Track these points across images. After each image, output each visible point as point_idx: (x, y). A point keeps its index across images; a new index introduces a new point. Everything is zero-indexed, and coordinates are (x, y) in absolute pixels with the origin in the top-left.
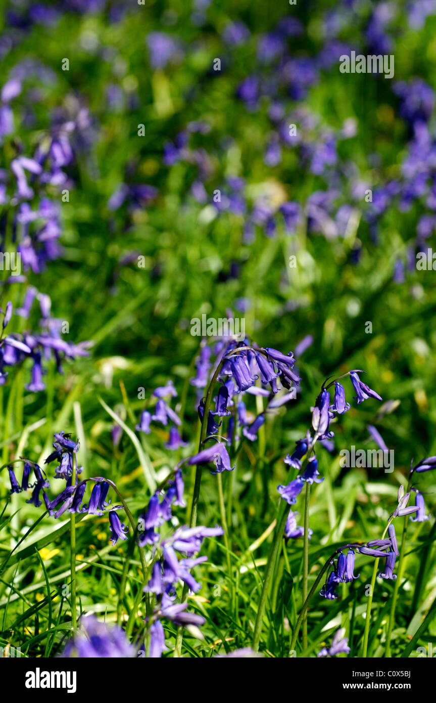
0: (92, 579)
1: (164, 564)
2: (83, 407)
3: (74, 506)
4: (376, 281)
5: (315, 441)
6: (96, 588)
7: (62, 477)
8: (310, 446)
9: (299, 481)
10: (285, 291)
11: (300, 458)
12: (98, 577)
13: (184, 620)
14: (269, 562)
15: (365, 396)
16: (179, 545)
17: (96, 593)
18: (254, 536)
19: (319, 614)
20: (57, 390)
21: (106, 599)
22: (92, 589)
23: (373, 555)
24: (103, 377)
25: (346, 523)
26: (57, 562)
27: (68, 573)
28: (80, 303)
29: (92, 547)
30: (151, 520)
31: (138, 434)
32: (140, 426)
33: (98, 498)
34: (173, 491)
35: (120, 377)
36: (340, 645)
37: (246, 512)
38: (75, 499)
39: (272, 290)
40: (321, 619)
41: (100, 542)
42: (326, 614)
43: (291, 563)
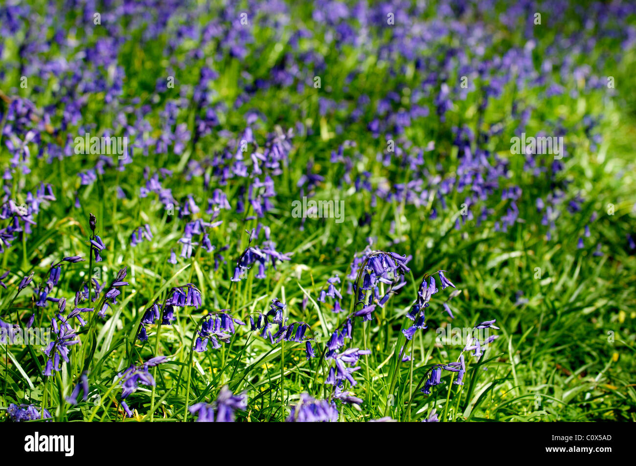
0: (290, 381)
1: (337, 369)
2: (286, 288)
3: (287, 337)
4: (444, 229)
5: (423, 306)
6: (292, 386)
7: (276, 323)
8: (421, 308)
9: (414, 327)
10: (391, 234)
11: (415, 315)
12: (294, 380)
13: (352, 400)
14: (389, 375)
15: (447, 285)
16: (345, 358)
17: (293, 389)
18: (380, 361)
19: (415, 405)
20: (271, 280)
21: (298, 392)
22: (290, 387)
23: (451, 371)
24: (296, 273)
25: (429, 357)
26: (272, 371)
27: (280, 376)
28: (282, 236)
29: (291, 364)
30: (333, 345)
31: (319, 303)
32: (320, 299)
33: (300, 333)
34: (346, 330)
35: (305, 274)
36: (433, 417)
37: (374, 348)
38: (287, 333)
39: (383, 233)
40: (416, 407)
41: (295, 361)
42: (418, 405)
43: (402, 375)
